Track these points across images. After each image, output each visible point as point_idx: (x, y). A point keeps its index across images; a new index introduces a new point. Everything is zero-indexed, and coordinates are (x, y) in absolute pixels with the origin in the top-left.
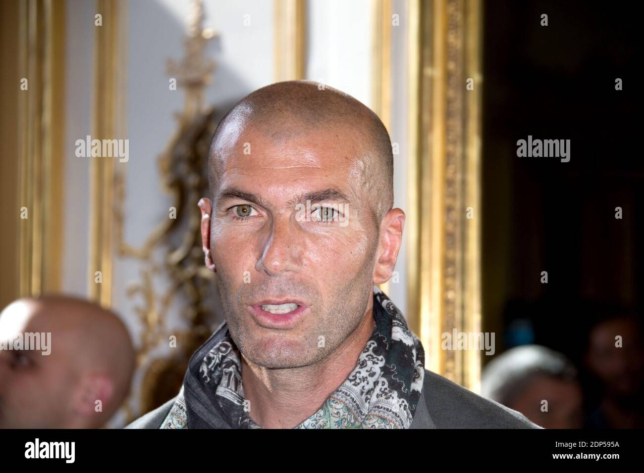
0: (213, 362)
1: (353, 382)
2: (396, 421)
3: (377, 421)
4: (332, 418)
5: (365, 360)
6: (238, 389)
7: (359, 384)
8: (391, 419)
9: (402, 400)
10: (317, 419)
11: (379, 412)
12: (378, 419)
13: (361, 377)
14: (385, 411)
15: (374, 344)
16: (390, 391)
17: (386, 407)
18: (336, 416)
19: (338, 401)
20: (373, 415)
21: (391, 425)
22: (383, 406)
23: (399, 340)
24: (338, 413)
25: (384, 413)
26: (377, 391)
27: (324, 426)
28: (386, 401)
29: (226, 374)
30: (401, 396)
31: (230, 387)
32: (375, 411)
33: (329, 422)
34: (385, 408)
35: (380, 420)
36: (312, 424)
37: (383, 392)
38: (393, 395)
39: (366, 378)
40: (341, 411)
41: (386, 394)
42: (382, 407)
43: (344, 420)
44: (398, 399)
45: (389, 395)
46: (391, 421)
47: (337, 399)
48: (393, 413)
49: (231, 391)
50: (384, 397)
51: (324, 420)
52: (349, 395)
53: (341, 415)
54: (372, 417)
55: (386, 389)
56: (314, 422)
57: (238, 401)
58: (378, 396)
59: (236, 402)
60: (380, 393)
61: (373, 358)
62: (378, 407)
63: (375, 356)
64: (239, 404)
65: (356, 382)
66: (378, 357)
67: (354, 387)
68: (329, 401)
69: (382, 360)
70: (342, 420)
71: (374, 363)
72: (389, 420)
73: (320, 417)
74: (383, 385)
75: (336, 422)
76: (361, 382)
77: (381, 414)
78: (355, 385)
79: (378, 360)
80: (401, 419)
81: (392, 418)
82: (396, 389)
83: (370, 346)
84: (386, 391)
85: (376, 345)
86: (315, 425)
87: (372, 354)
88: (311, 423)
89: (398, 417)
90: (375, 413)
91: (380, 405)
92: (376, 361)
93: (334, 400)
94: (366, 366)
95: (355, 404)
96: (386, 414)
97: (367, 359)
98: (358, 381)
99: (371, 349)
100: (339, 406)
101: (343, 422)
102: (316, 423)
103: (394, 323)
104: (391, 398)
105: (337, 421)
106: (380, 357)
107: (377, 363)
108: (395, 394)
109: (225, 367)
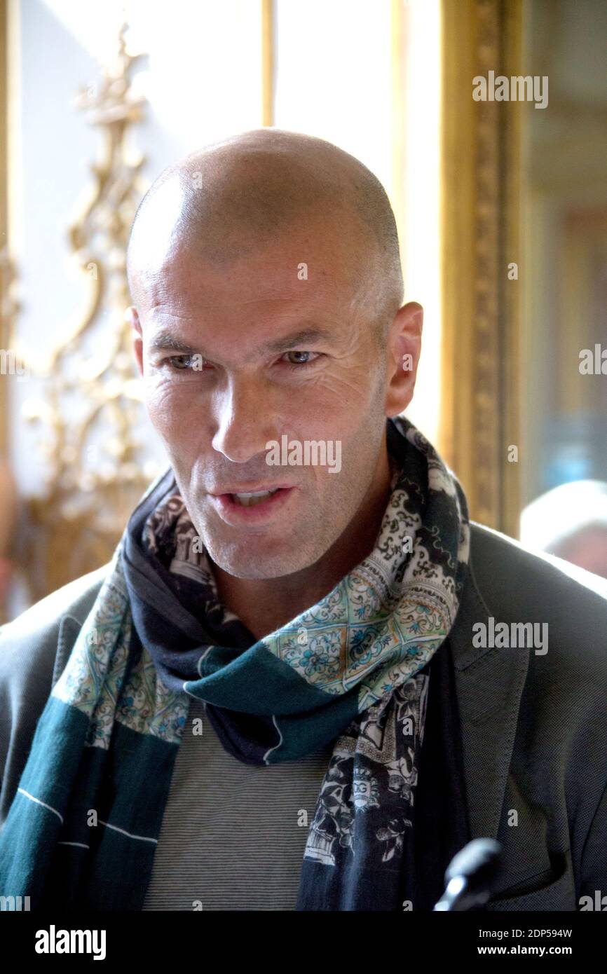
0: (161, 525)
1: (384, 554)
2: (442, 609)
3: (416, 610)
4: (351, 604)
5: (397, 521)
6: (201, 562)
7: (391, 557)
8: (434, 606)
9: (448, 578)
10: (331, 605)
11: (418, 596)
12: (417, 607)
13: (393, 547)
14: (426, 594)
15: (404, 495)
16: (432, 566)
17: (427, 589)
18: (357, 601)
19: (362, 581)
20: (410, 601)
21: (435, 615)
22: (423, 587)
23: (441, 490)
24: (360, 597)
25: (425, 598)
26: (413, 565)
27: (340, 615)
28: (427, 579)
29: (183, 542)
30: (447, 572)
31: (189, 560)
32: (412, 595)
33: (347, 610)
34: (425, 591)
35: (419, 608)
36: (323, 612)
37: (422, 568)
38: (436, 572)
39: (400, 547)
40: (364, 595)
41: (427, 570)
42: (421, 590)
43: (367, 608)
44: (444, 578)
45: (431, 571)
46: (435, 609)
47: (361, 577)
48: (438, 597)
49: (191, 566)
50: (424, 575)
51: (341, 607)
52: (377, 574)
53: (364, 601)
54: (407, 603)
55: (426, 563)
56: (326, 610)
57: (203, 579)
58: (415, 573)
59: (200, 581)
60: (418, 569)
61: (406, 517)
62: (416, 589)
63: (408, 514)
64: (204, 583)
65: (388, 554)
66: (411, 515)
67: (385, 562)
68: (349, 579)
69: (417, 521)
70: (365, 607)
71: (408, 525)
72: (431, 607)
73: (334, 602)
74: (422, 557)
75: (357, 611)
76: (393, 554)
77: (421, 599)
78: (387, 558)
79: (412, 520)
80: (447, 607)
81: (437, 604)
82: (440, 563)
83: (399, 498)
84: (426, 566)
85: (406, 497)
86: (327, 614)
87: (404, 511)
88: (321, 611)
89: (445, 603)
90: (412, 598)
91: (419, 587)
92: (410, 522)
93: (356, 579)
94: (398, 529)
95: (384, 586)
96: (427, 599)
97: (398, 518)
98: (390, 552)
99: (402, 502)
100: (363, 588)
101: (366, 611)
102: (329, 611)
103: (431, 464)
104: (434, 575)
105: (357, 609)
106: (416, 516)
107: (411, 525)
108: (439, 570)
109: (180, 532)
